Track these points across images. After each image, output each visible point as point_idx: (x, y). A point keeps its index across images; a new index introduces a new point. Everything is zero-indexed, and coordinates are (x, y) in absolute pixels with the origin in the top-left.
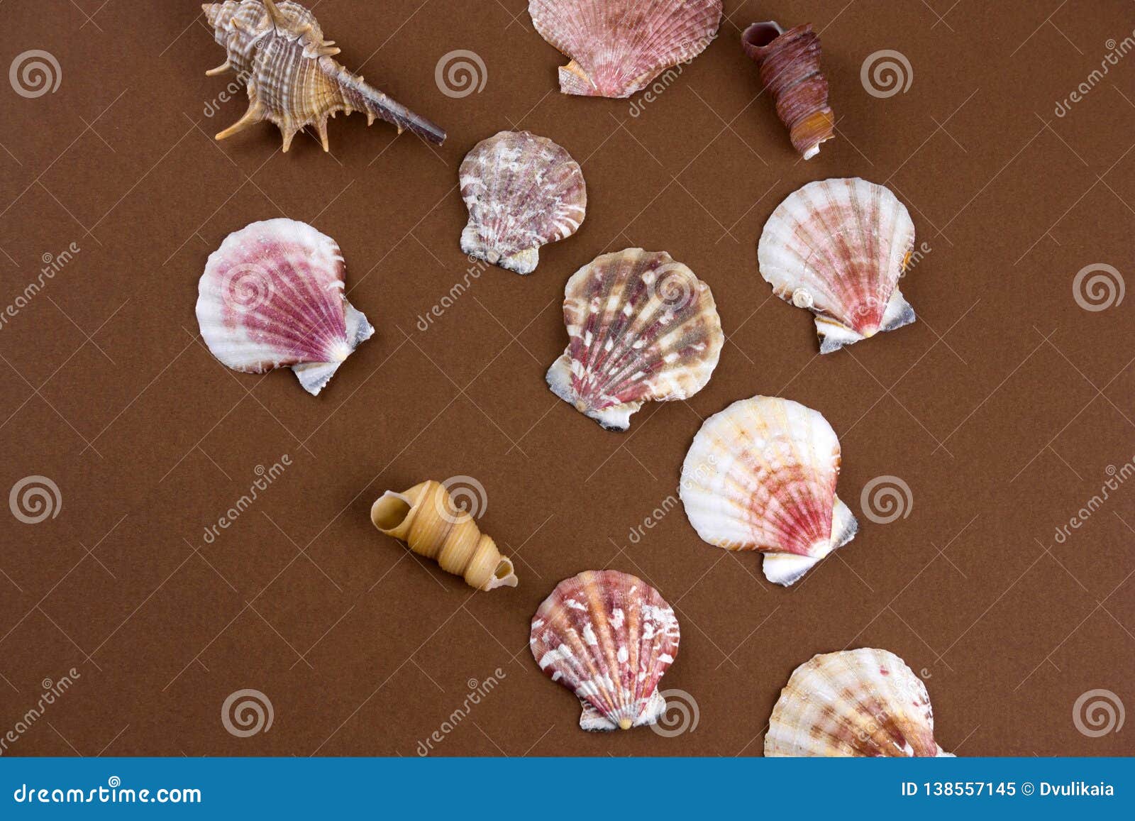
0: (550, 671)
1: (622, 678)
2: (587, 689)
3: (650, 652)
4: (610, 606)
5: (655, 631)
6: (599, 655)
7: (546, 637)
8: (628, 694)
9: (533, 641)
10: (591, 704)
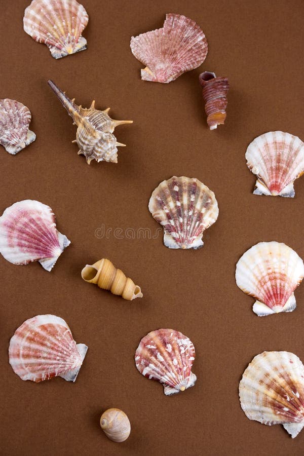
0: (147, 376)
1: (178, 371)
2: (165, 379)
3: (185, 358)
4: (165, 344)
5: (185, 349)
6: (166, 365)
7: (142, 363)
8: (181, 377)
9: (137, 365)
10: (167, 384)
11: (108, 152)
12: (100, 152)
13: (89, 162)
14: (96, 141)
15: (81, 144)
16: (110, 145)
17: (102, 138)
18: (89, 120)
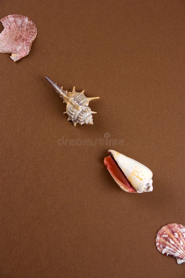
0: (165, 254)
1: (184, 249)
2: (177, 255)
4: (173, 233)
6: (176, 246)
7: (161, 246)
9: (158, 248)
10: (178, 258)
11: (87, 118)
12: (82, 119)
13: (75, 125)
14: (79, 112)
15: (70, 115)
16: (88, 114)
17: (83, 110)
18: (74, 99)
